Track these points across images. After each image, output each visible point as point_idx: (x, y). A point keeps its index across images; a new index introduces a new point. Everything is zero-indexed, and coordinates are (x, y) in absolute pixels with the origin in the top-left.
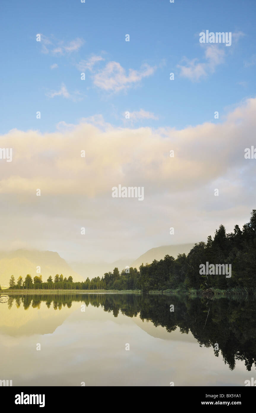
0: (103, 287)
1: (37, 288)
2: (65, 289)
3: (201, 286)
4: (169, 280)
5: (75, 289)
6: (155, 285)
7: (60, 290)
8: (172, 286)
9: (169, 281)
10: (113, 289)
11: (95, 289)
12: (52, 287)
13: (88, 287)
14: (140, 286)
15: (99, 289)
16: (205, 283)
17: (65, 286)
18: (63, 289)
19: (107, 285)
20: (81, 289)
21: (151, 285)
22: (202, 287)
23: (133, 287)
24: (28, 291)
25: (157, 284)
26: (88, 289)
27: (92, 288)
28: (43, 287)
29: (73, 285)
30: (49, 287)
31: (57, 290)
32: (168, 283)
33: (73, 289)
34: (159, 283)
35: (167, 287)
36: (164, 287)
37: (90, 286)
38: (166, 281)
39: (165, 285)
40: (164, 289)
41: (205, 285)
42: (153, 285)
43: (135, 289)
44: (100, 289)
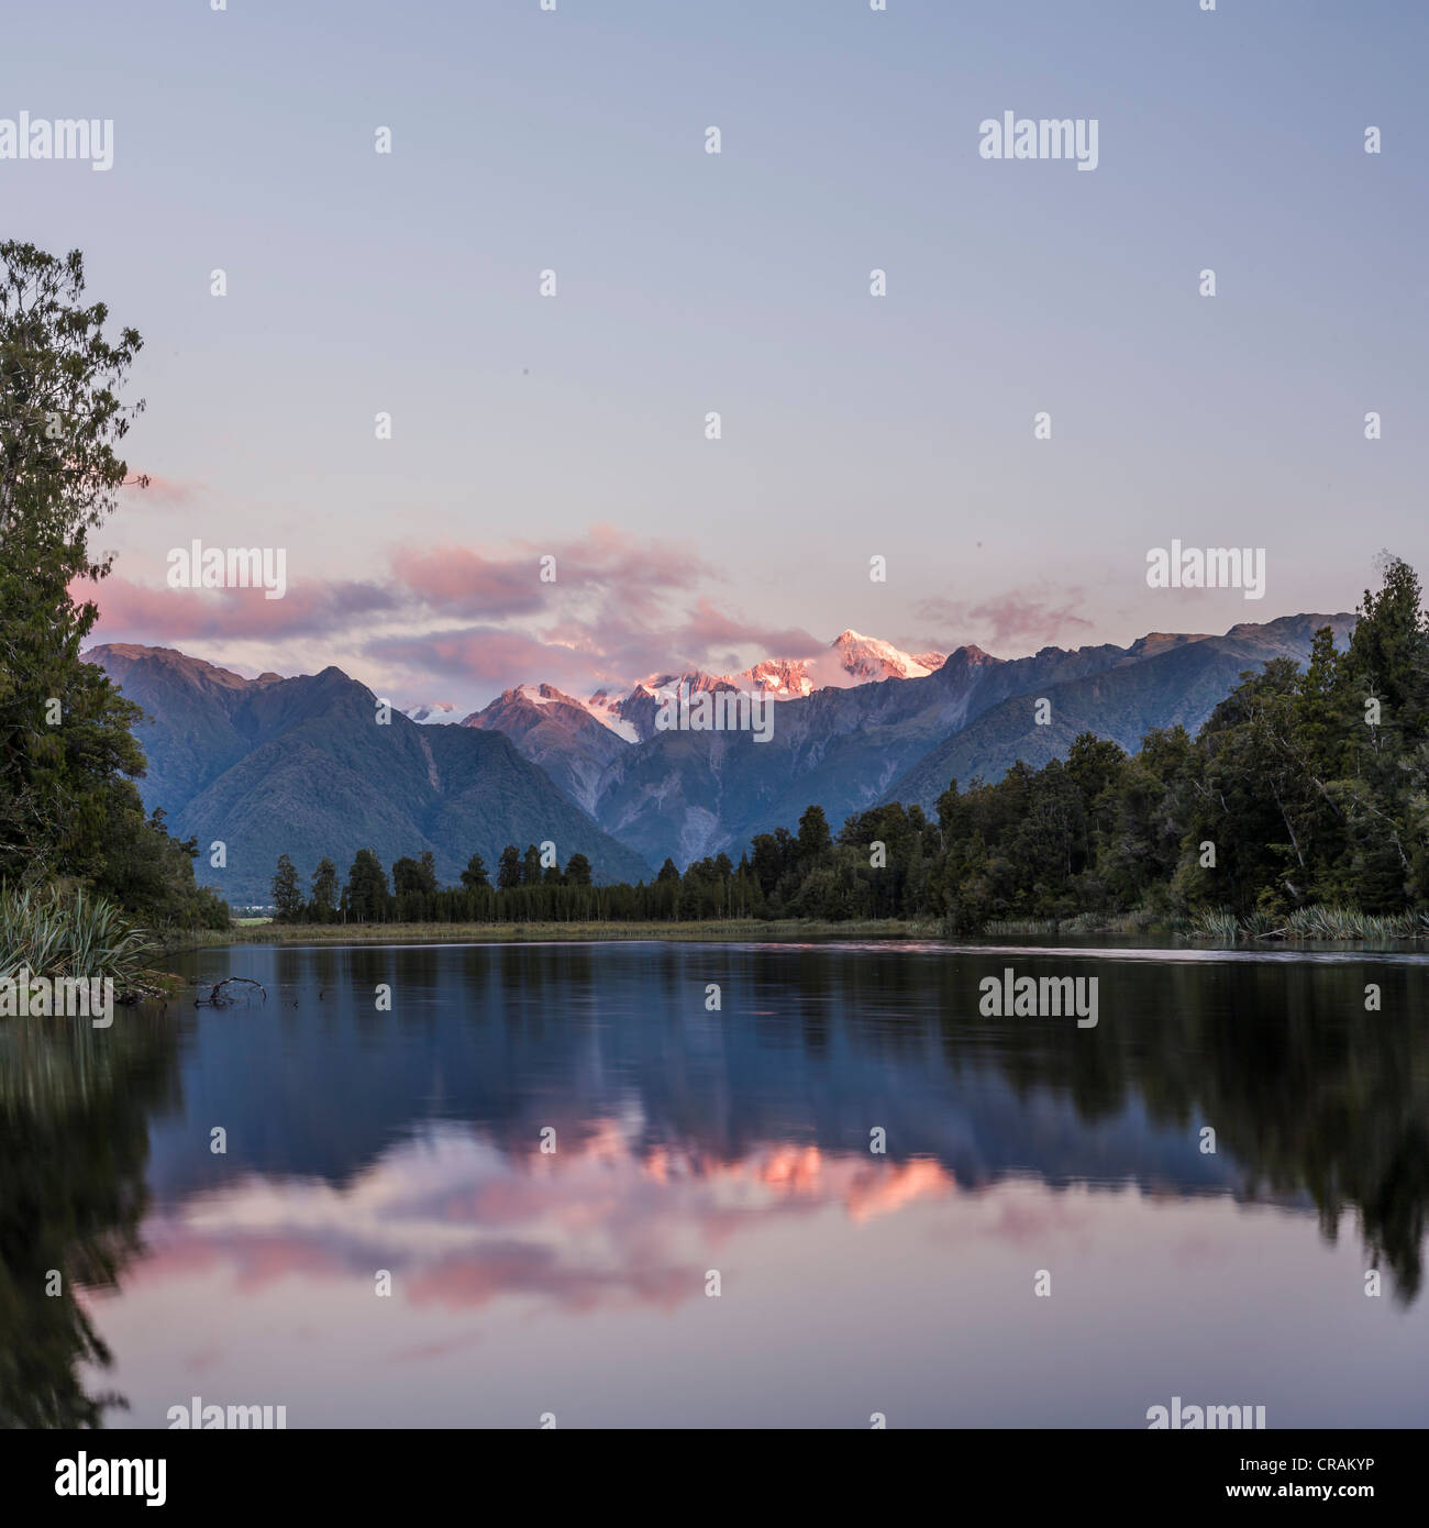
0: (747, 905)
1: (411, 917)
2: (556, 920)
3: (1263, 896)
4: (1093, 867)
5: (603, 918)
6: (1021, 891)
7: (528, 927)
8: (1109, 899)
9: (1090, 872)
10: (800, 916)
11: (705, 917)
12: (487, 911)
13: (670, 909)
14: (941, 899)
15: (725, 916)
16: (1283, 879)
17: (554, 907)
18: (545, 920)
19: (766, 895)
20: (633, 919)
21: (995, 893)
22: (1267, 901)
23: (905, 902)
24: (368, 930)
25: (1029, 889)
26: (673, 919)
27: (688, 913)
28: (441, 913)
29: (595, 898)
30: (471, 909)
31: (517, 926)
32: (1088, 880)
33: (594, 917)
34: (1040, 884)
35: (1083, 902)
36: (1064, 900)
37: (681, 900)
38: (1077, 870)
39: (1068, 891)
40: (1066, 911)
41: (1286, 894)
42: (1010, 897)
43: (914, 910)
44: (735, 916)
